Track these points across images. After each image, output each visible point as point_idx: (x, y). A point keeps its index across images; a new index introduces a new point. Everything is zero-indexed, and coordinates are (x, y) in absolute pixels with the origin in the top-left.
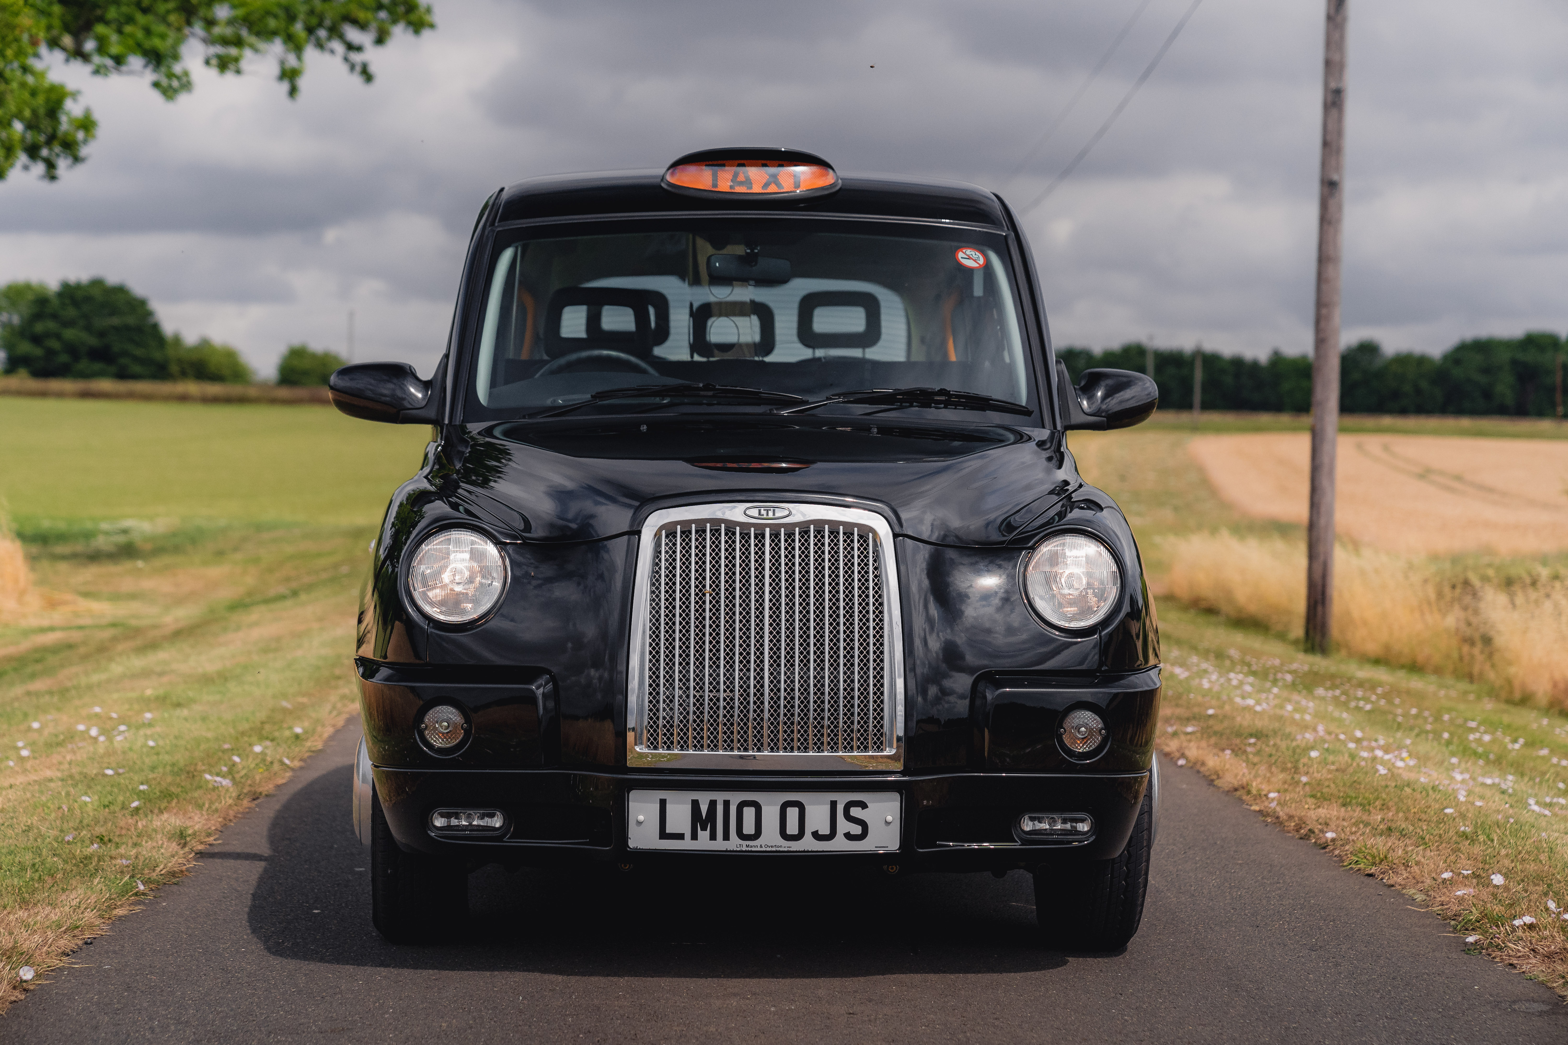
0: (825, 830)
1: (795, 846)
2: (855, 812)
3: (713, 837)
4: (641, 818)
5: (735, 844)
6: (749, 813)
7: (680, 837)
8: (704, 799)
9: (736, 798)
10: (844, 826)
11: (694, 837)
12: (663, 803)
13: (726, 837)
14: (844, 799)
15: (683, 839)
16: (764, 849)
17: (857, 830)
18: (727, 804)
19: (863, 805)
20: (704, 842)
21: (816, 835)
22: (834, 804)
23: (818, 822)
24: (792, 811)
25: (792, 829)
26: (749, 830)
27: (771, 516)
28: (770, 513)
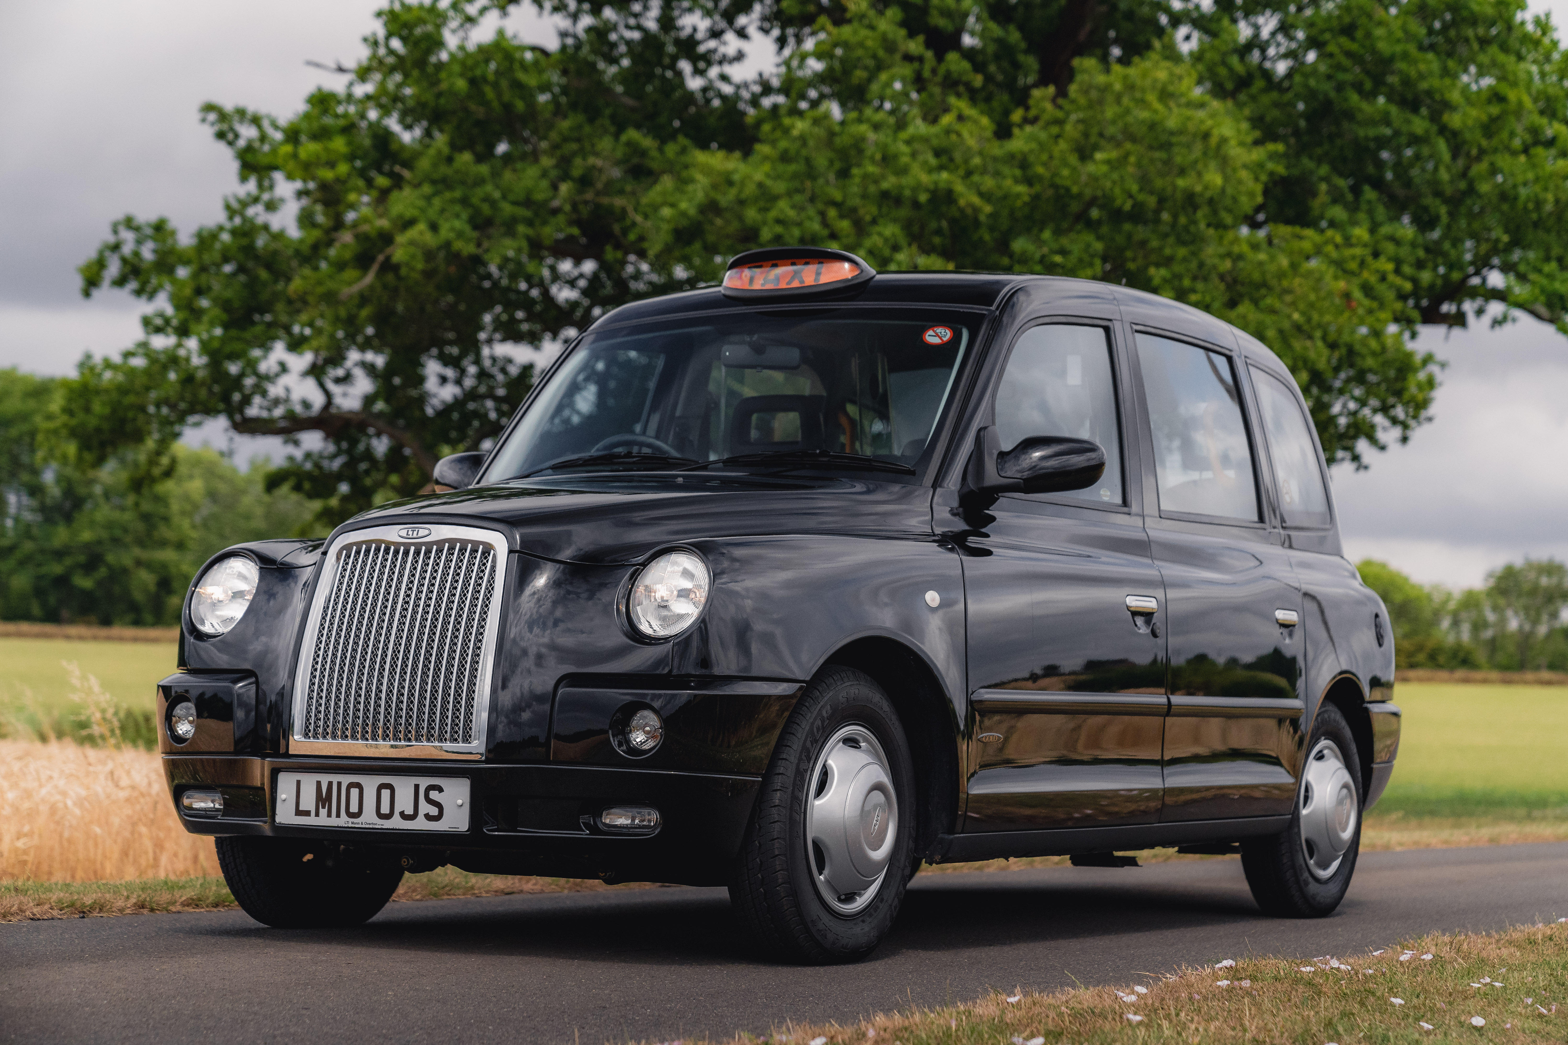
0: (410, 811)
1: (387, 824)
2: (434, 795)
4: (285, 797)
5: (344, 821)
6: (354, 792)
7: (307, 813)
8: (325, 779)
9: (346, 779)
10: (425, 808)
11: (317, 815)
12: (299, 784)
13: (338, 815)
14: (424, 782)
15: (309, 815)
16: (364, 826)
17: (434, 811)
18: (339, 784)
19: (440, 789)
20: (323, 820)
21: (403, 815)
22: (417, 787)
23: (405, 803)
24: (386, 793)
25: (385, 809)
26: (354, 808)
27: (415, 535)
28: (415, 533)
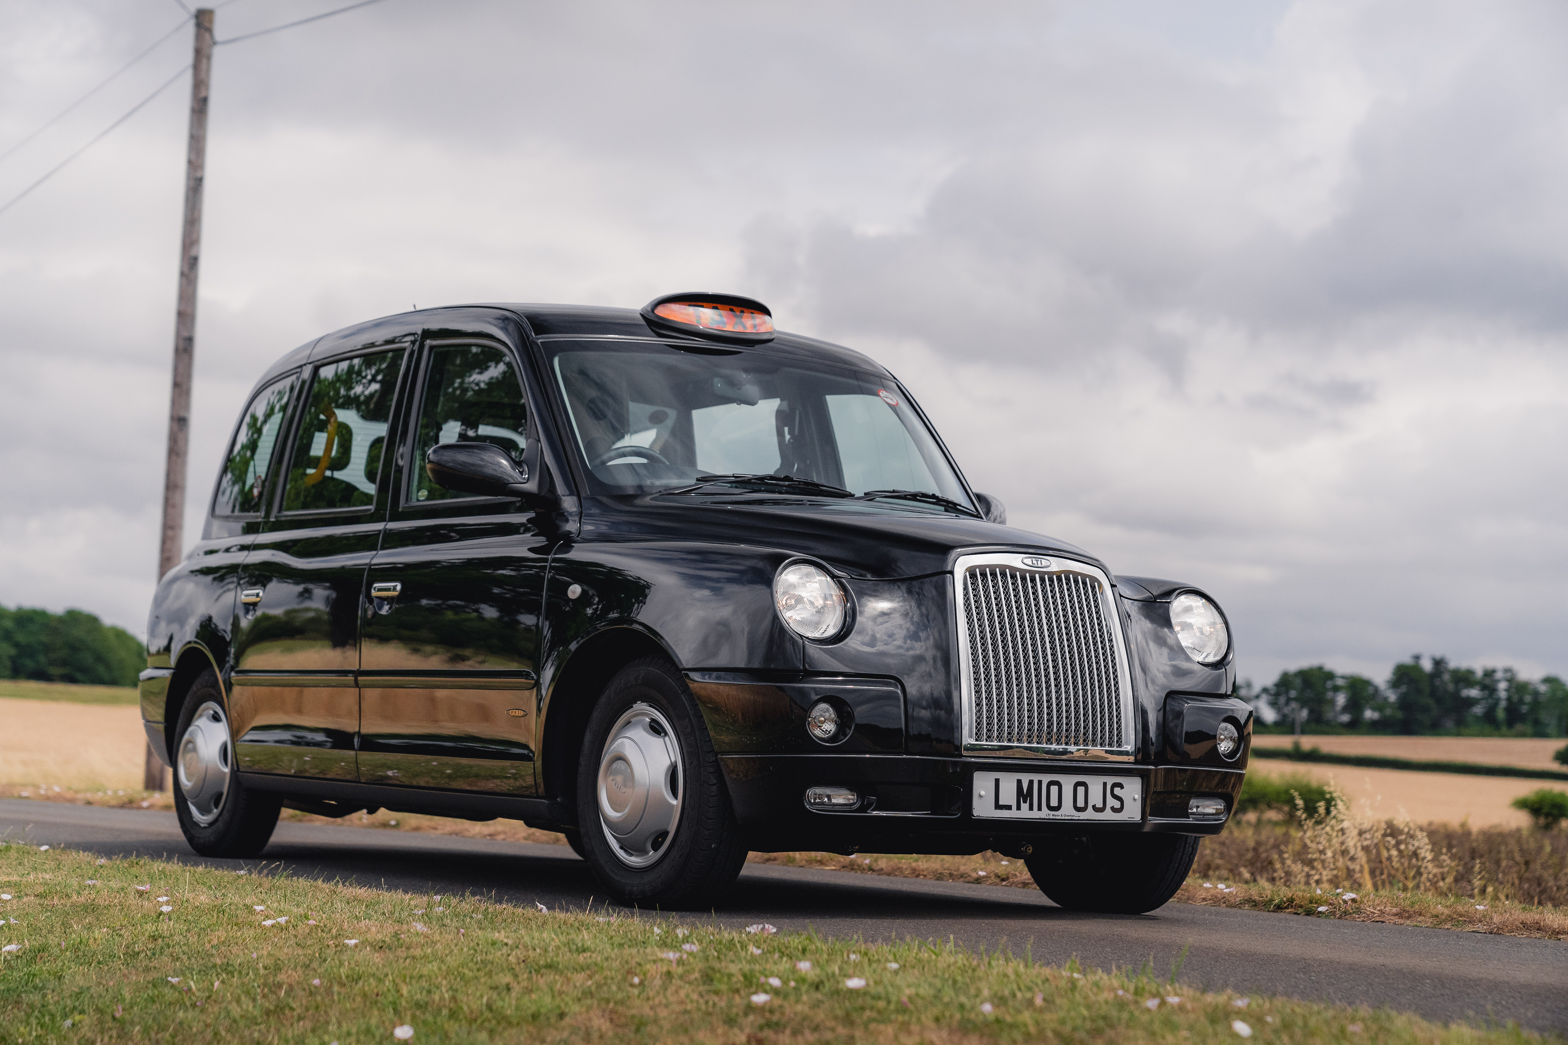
0: (1100, 805)
1: (1083, 816)
2: (1117, 791)
3: (1031, 808)
4: (983, 793)
5: (1045, 814)
6: (1054, 789)
7: (1009, 807)
8: (1025, 778)
9: (1046, 778)
10: (1111, 802)
11: (1019, 808)
12: (997, 781)
13: (1040, 809)
14: (1110, 780)
15: (1011, 809)
16: (1063, 818)
17: (1117, 804)
18: (1040, 782)
19: (1122, 786)
20: (1025, 813)
21: (1094, 808)
22: (1105, 784)
23: (1096, 798)
24: (1081, 790)
25: (1081, 803)
26: (1054, 803)
27: (1039, 565)
28: (1038, 562)
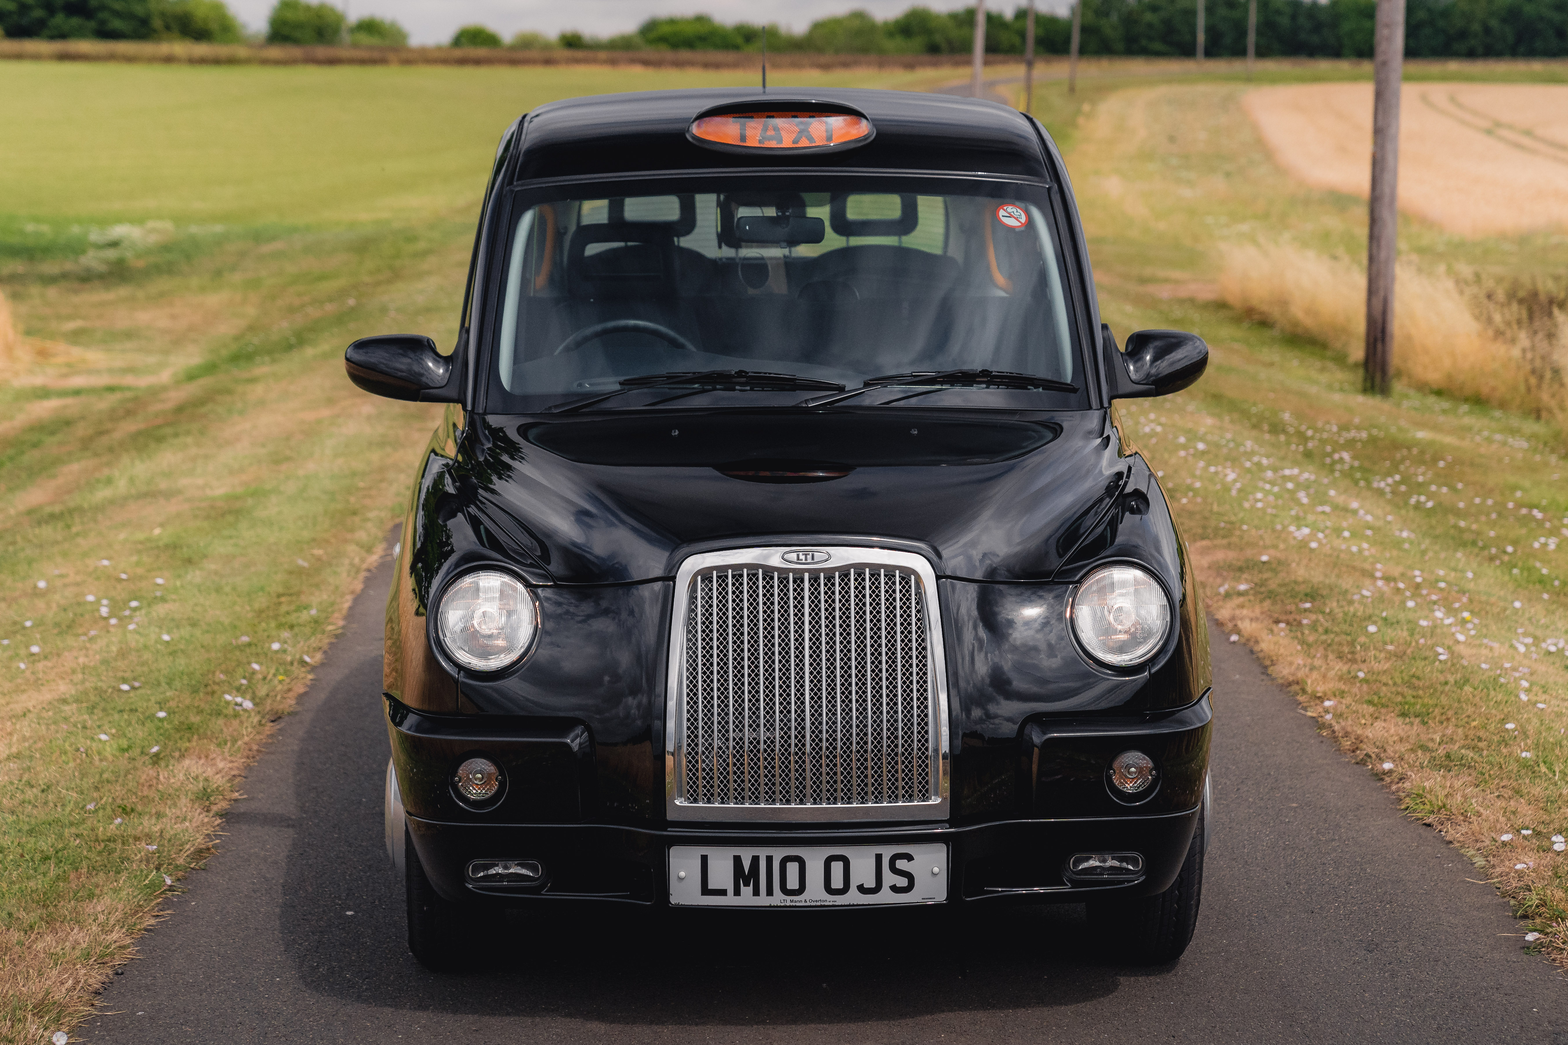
0: (871, 883)
1: (840, 900)
2: (901, 864)
4: (683, 874)
5: (778, 899)
6: (793, 869)
7: (722, 892)
8: (746, 855)
9: (779, 854)
10: (890, 879)
11: (737, 892)
12: (704, 859)
13: (770, 892)
14: (889, 852)
15: (726, 895)
16: (808, 904)
17: (903, 882)
18: (769, 859)
19: (909, 858)
20: (747, 898)
21: (861, 889)
22: (879, 858)
23: (863, 875)
24: (837, 866)
25: (837, 884)
26: (793, 885)
27: (809, 560)
28: (809, 557)
